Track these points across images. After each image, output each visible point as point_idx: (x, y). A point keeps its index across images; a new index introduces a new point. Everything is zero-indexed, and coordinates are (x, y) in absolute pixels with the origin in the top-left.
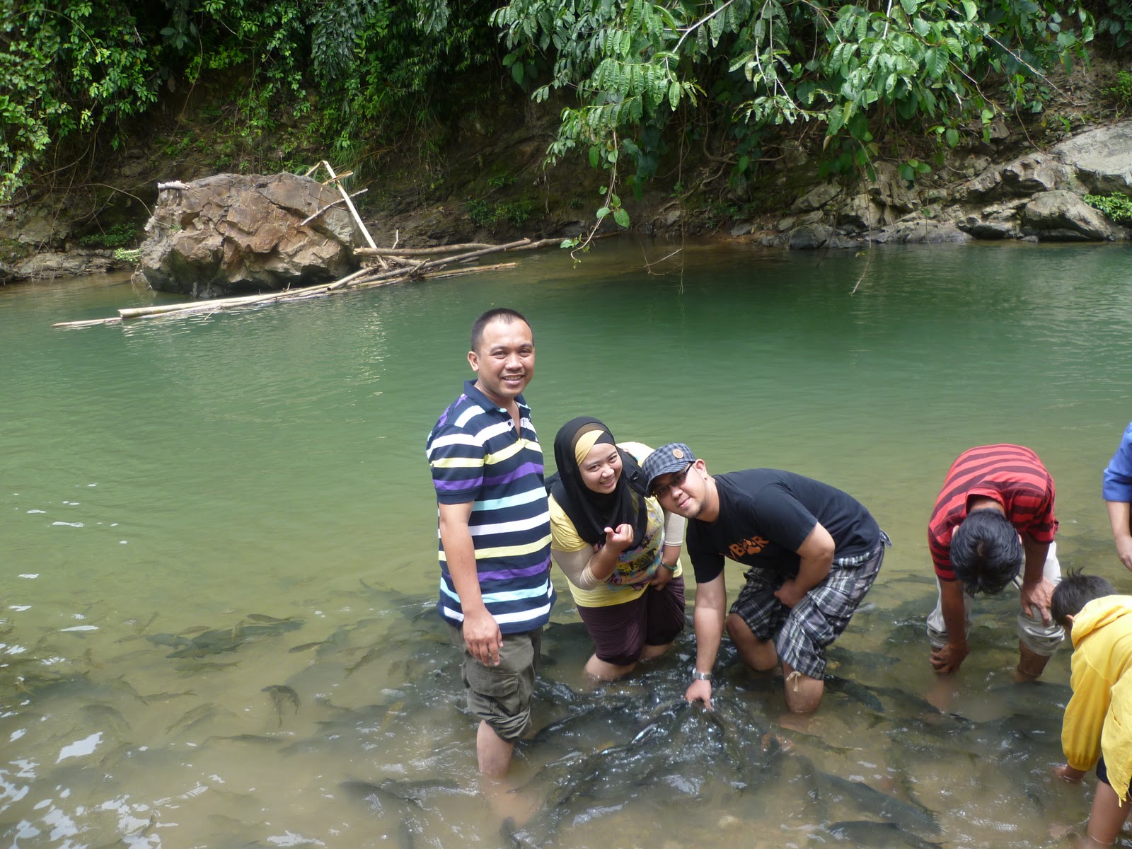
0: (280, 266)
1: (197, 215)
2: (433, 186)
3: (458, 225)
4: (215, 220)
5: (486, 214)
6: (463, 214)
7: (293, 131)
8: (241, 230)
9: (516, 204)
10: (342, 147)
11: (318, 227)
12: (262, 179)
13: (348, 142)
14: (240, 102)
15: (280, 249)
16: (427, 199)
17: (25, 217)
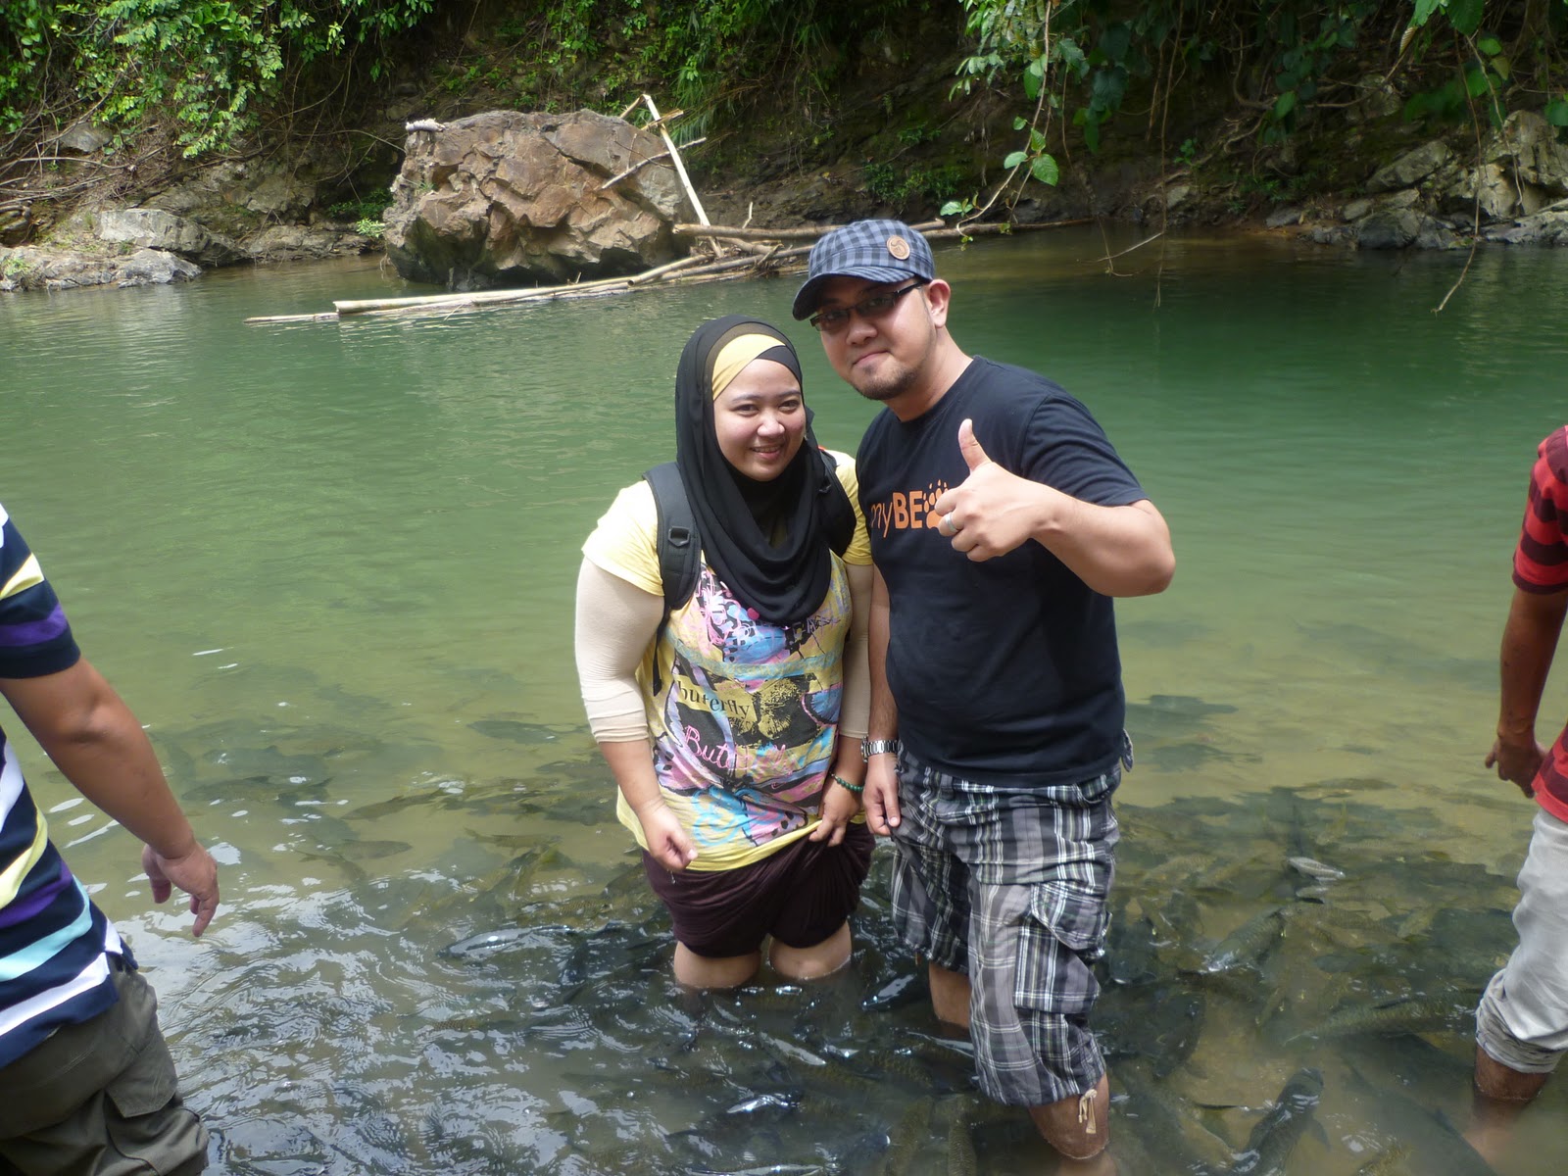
0: (570, 249)
1: (454, 169)
2: (816, 142)
3: (848, 201)
4: (480, 177)
5: (891, 186)
6: (858, 184)
7: (623, 57)
8: (514, 193)
9: (939, 170)
10: (686, 81)
11: (628, 191)
12: (552, 120)
13: (696, 74)
14: (551, 14)
15: (571, 223)
16: (806, 161)
17: (258, 175)
